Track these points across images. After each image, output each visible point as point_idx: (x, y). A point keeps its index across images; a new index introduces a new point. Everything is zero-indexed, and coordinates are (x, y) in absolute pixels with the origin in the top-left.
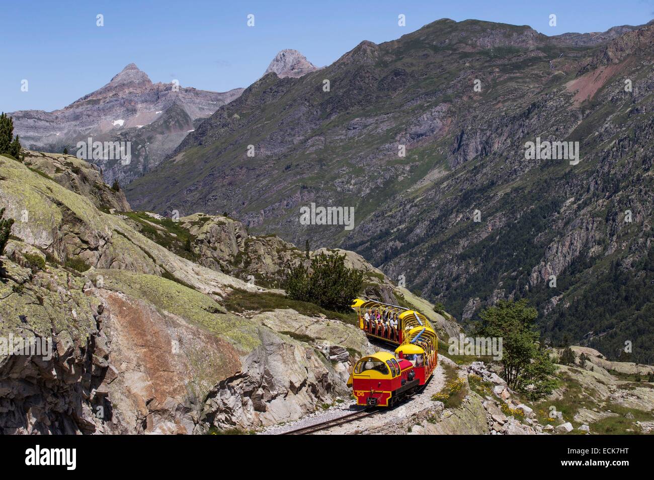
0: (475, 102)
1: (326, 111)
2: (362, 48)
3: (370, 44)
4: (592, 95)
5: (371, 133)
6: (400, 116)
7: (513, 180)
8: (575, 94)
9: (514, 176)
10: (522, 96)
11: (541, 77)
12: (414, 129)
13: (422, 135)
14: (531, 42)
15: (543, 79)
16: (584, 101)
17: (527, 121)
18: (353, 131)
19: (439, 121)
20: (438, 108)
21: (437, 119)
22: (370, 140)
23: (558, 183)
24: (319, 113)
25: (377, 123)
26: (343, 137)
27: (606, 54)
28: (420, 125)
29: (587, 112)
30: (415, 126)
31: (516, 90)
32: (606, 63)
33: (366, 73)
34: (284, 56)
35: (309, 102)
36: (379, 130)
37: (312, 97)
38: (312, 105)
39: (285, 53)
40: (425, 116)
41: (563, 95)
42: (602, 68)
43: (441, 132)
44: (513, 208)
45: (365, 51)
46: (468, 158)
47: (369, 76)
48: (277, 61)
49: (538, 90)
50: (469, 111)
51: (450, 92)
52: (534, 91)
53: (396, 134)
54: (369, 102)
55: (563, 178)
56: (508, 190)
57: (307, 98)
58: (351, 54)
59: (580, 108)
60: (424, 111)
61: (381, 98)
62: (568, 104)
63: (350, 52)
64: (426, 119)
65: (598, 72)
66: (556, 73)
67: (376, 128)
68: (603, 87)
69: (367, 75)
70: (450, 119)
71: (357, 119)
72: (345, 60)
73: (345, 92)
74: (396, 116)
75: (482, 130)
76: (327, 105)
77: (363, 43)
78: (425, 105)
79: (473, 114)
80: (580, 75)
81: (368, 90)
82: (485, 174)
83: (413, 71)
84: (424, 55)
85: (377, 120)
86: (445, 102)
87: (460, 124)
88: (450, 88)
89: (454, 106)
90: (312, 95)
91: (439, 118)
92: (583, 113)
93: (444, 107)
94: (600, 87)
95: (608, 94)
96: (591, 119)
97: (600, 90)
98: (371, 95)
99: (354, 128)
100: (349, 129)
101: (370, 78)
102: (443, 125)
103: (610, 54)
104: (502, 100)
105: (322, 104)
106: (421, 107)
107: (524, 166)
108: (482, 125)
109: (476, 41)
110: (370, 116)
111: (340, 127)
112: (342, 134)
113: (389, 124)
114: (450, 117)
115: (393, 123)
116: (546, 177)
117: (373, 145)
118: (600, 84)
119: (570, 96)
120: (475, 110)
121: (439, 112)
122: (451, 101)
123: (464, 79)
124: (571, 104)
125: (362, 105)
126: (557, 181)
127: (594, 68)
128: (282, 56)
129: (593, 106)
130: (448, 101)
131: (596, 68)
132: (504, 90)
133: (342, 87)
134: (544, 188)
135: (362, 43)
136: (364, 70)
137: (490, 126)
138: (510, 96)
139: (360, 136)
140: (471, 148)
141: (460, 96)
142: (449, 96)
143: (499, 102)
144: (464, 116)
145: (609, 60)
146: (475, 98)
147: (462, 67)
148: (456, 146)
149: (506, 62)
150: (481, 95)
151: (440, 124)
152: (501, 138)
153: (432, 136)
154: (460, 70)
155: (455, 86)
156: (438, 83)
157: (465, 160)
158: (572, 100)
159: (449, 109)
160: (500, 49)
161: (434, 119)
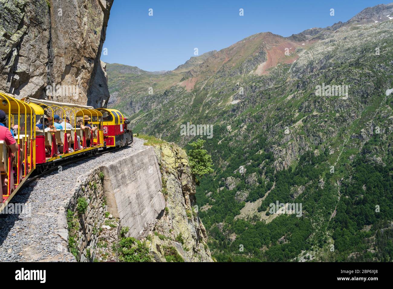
4: (193, 87)
8: (185, 87)
9: (178, 118)
14: (139, 72)
16: (191, 90)
20: (114, 93)
43: (117, 102)
46: (136, 111)
51: (117, 87)
65: (190, 79)
66: (154, 82)
68: (196, 85)
75: (140, 101)
80: (183, 80)
86: (117, 91)
93: (117, 93)
95: (200, 87)
96: (200, 96)
107: (181, 114)
109: (120, 71)
114: (119, 97)
118: (194, 84)
122: (119, 91)
123: (121, 83)
129: (195, 91)
131: (188, 78)
137: (142, 100)
138: (142, 90)
141: (121, 89)
142: (117, 89)
143: (138, 91)
144: (125, 96)
145: (192, 75)
146: (127, 90)
147: (118, 79)
148: (128, 107)
149: (134, 78)
150: (129, 89)
151: (116, 99)
152: (155, 103)
153: (114, 104)
154: (118, 80)
155: (119, 86)
156: (111, 84)
157: (135, 112)
158: (185, 89)
159: (119, 94)
160: (129, 74)
161: (114, 97)
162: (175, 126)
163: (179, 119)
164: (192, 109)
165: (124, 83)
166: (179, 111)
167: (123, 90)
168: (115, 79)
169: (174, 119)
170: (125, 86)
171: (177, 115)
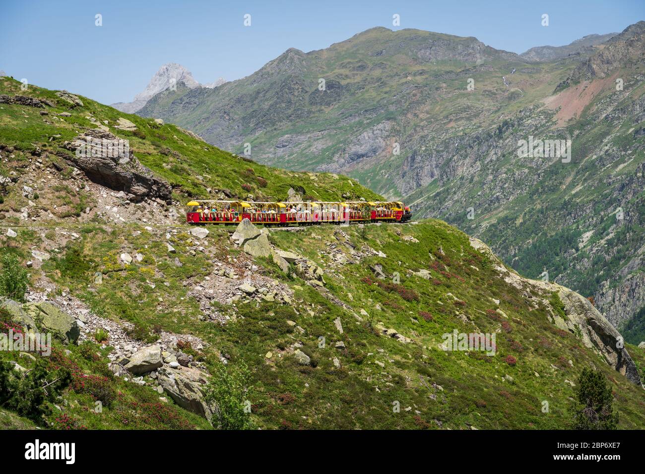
0: (422, 120)
1: (249, 126)
2: (289, 56)
3: (298, 52)
4: (579, 113)
5: (304, 152)
6: (336, 134)
7: (495, 209)
8: (557, 111)
9: (496, 204)
10: (477, 115)
11: (495, 94)
12: (354, 149)
13: (363, 156)
14: (478, 55)
15: (498, 96)
16: (570, 120)
17: (501, 141)
18: (282, 149)
19: (382, 141)
20: (381, 126)
21: (380, 138)
22: (303, 159)
23: (558, 214)
24: (241, 127)
25: (309, 141)
26: (271, 156)
27: (590, 66)
28: (361, 145)
29: (577, 132)
30: (355, 145)
31: (469, 107)
32: (590, 77)
33: (294, 84)
34: (167, 70)
35: (228, 115)
36: (313, 149)
37: (232, 110)
38: (233, 119)
39: (168, 68)
40: (365, 134)
41: (543, 112)
42: (585, 83)
43: (384, 153)
44: (504, 241)
45: (292, 59)
46: (422, 182)
47: (298, 89)
48: (161, 75)
49: (495, 109)
50: (415, 130)
51: (392, 108)
52: (490, 110)
53: (333, 154)
54: (299, 117)
55: (563, 208)
56: (494, 221)
57: (227, 111)
58: (275, 63)
59: (567, 128)
60: (364, 129)
61: (314, 113)
62: (550, 123)
63: (274, 61)
64: (367, 138)
65: (582, 86)
66: (512, 90)
67: (310, 146)
68: (591, 104)
69: (297, 87)
70: (394, 138)
71: (287, 136)
72: (269, 69)
73: (271, 106)
74: (331, 133)
75: (438, 152)
76: (250, 119)
77: (289, 51)
78: (365, 122)
79: (422, 134)
80: (561, 90)
81: (297, 104)
82: (457, 201)
83: (348, 84)
84: (359, 67)
85: (309, 138)
86: (388, 119)
87: (405, 145)
88: (392, 104)
89: (399, 125)
90: (232, 107)
91: (382, 138)
92: (571, 133)
93: (388, 125)
94: (587, 103)
95: (599, 112)
96: (584, 140)
97: (588, 108)
98: (301, 109)
99: (284, 146)
100: (278, 147)
101: (300, 90)
102: (387, 145)
103: (594, 66)
104: (454, 119)
105: (244, 118)
106: (360, 124)
107: (508, 193)
108: (437, 146)
109: (416, 53)
110: (301, 133)
111: (267, 145)
112: (270, 152)
113: (323, 142)
114: (394, 136)
115: (328, 141)
116: (539, 207)
117: (306, 166)
118: (586, 101)
119: (553, 114)
120: (422, 129)
121: (382, 130)
122: (394, 119)
123: (408, 94)
124: (555, 123)
125: (291, 121)
126: (555, 211)
127: (577, 82)
128: (165, 70)
129: (582, 125)
130: (392, 118)
131: (579, 82)
132: (456, 108)
133: (267, 100)
134: (540, 220)
135: (287, 51)
136: (293, 81)
137: (447, 147)
138: (464, 115)
139: (292, 155)
140: (426, 171)
141: (404, 113)
142: (392, 113)
143: (451, 120)
144: (411, 136)
145: (593, 73)
146: (421, 116)
147: (404, 80)
148: (406, 169)
149: (453, 76)
150: (428, 113)
151: (383, 144)
152: (467, 160)
153: (374, 158)
154: (402, 84)
155: (398, 102)
156: (379, 98)
157: (419, 185)
158: (554, 119)
159: (393, 128)
160: (443, 62)
161: (377, 138)
162: (476, 227)
163: (498, 207)
164: (541, 182)
165: (415, 95)
166: (506, 185)
167: (410, 116)
168: (394, 83)
169: (486, 209)
170: (418, 103)
171: (497, 197)
